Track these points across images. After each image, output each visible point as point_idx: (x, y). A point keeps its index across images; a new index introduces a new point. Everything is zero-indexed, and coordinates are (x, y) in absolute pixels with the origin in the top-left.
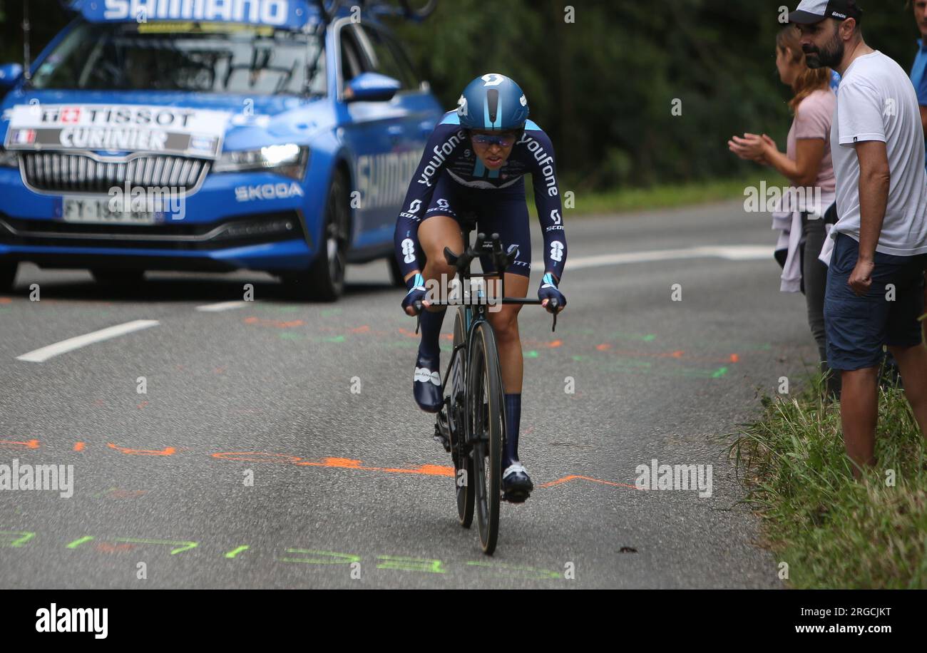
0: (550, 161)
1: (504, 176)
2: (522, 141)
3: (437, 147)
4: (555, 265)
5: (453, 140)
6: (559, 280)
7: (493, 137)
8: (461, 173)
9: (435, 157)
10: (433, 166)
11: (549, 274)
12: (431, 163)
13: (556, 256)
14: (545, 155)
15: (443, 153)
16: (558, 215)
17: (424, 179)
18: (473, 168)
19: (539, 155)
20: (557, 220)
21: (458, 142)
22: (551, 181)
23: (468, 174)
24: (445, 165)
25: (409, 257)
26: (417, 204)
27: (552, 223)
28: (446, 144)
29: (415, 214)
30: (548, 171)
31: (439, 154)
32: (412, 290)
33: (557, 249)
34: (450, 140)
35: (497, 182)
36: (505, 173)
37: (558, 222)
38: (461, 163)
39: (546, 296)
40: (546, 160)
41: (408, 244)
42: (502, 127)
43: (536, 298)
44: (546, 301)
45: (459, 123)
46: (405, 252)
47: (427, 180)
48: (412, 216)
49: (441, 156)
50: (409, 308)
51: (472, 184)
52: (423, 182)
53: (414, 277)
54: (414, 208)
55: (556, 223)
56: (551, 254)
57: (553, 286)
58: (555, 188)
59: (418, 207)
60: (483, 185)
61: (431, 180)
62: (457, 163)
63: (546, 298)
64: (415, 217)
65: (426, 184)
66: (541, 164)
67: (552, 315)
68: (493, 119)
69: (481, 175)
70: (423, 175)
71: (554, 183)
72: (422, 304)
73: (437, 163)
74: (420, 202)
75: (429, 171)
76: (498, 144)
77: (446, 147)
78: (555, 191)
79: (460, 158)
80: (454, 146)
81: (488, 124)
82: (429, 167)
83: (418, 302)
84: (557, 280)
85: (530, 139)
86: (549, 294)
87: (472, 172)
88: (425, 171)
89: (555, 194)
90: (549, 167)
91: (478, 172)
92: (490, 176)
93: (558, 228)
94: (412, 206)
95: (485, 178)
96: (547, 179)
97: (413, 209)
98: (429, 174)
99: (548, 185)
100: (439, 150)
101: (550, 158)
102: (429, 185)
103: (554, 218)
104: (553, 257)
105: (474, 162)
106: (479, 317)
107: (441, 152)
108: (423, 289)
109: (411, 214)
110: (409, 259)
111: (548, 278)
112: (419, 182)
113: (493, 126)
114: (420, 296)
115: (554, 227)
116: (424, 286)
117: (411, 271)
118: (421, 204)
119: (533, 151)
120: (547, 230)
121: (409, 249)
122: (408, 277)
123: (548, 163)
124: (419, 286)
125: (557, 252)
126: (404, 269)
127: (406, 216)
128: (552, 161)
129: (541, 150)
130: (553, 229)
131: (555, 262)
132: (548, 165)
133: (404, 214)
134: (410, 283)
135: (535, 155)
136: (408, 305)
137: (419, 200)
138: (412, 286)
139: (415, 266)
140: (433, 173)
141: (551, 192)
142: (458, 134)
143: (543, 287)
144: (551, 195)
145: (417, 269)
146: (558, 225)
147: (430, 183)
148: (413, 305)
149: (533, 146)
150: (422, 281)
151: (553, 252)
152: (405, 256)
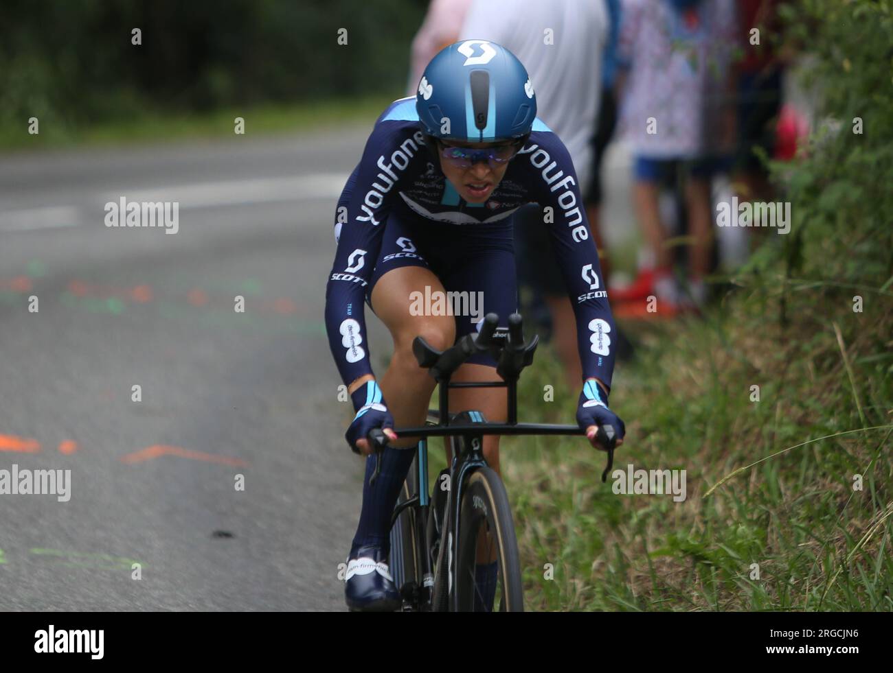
0: (569, 183)
1: (493, 205)
3: (382, 158)
4: (600, 364)
5: (408, 146)
6: (609, 389)
7: (480, 152)
8: (423, 199)
9: (381, 176)
10: (379, 191)
11: (593, 382)
12: (375, 185)
13: (601, 347)
14: (560, 174)
15: (394, 169)
16: (593, 274)
17: (366, 215)
18: (442, 192)
20: (593, 282)
21: (416, 148)
22: (575, 217)
23: (433, 202)
24: (397, 186)
25: (354, 351)
26: (358, 256)
27: (585, 288)
28: (397, 153)
29: (356, 274)
30: (568, 200)
31: (387, 169)
32: (363, 410)
33: (600, 333)
34: (403, 147)
35: (481, 213)
36: (495, 200)
37: (596, 286)
38: (421, 184)
39: (593, 420)
40: (564, 183)
41: (350, 328)
42: (496, 137)
44: (593, 430)
46: (346, 342)
47: (371, 214)
48: (352, 277)
49: (391, 173)
50: (362, 441)
51: (439, 217)
52: (365, 219)
53: (365, 386)
55: (593, 287)
56: (591, 344)
57: (602, 404)
58: (583, 228)
59: (361, 262)
60: (458, 218)
61: (377, 215)
62: (417, 184)
63: (591, 424)
64: (358, 279)
65: (370, 221)
66: (554, 188)
68: (481, 122)
69: (455, 202)
70: (363, 208)
71: (579, 220)
72: (384, 435)
73: (385, 185)
74: (363, 253)
75: (373, 199)
76: (486, 162)
77: (398, 158)
78: (583, 232)
79: (422, 176)
80: (410, 155)
81: (473, 132)
82: (372, 193)
83: (376, 432)
84: (606, 392)
85: (534, 147)
86: (599, 420)
87: (440, 198)
88: (367, 201)
89: (585, 237)
90: (570, 193)
91: (450, 199)
92: (469, 205)
93: (596, 296)
94: (351, 260)
95: (462, 207)
96: (568, 214)
97: (354, 266)
98: (372, 205)
99: (571, 224)
100: (386, 163)
101: (569, 178)
102: (376, 223)
103: (588, 280)
104: (595, 349)
106: (472, 456)
107: (390, 166)
108: (383, 409)
109: (351, 274)
110: (355, 355)
111: (591, 389)
112: (359, 218)
113: (481, 134)
114: (378, 421)
115: (589, 294)
116: (383, 402)
117: (360, 375)
118: (365, 256)
119: (540, 166)
120: (580, 298)
121: (352, 338)
122: (355, 387)
123: (567, 187)
124: (374, 402)
125: (600, 339)
126: (349, 373)
127: (343, 279)
128: (574, 184)
129: (554, 165)
130: (589, 298)
131: (600, 359)
132: (567, 190)
133: (339, 275)
134: (359, 398)
135: (545, 173)
136: (360, 437)
137: (363, 249)
138: (364, 402)
139: (364, 367)
140: (380, 203)
141: (577, 234)
142: (415, 136)
143: (586, 405)
144: (578, 241)
145: (371, 372)
146: (595, 290)
147: (376, 220)
148: (368, 437)
149: (541, 158)
150: (379, 396)
151: (593, 339)
152: (346, 349)
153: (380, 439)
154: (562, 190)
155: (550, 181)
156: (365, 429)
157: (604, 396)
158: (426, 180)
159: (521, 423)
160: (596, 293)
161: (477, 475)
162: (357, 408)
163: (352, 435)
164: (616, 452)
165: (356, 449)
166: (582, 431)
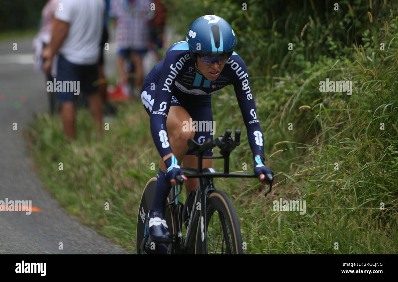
0: (246, 76)
1: (214, 87)
3: (172, 65)
4: (260, 149)
5: (182, 60)
8: (185, 83)
9: (172, 72)
10: (171, 78)
11: (258, 157)
12: (170, 76)
13: (260, 142)
14: (243, 72)
15: (177, 69)
16: (254, 113)
17: (166, 88)
18: (194, 80)
19: (239, 72)
20: (255, 116)
21: (185, 61)
22: (248, 90)
23: (189, 85)
25: (165, 143)
26: (164, 105)
27: (252, 118)
28: (178, 63)
29: (164, 112)
31: (174, 69)
32: (171, 168)
33: (259, 137)
34: (180, 60)
35: (208, 90)
36: (214, 84)
37: (255, 118)
39: (262, 172)
40: (244, 76)
41: (163, 134)
42: (223, 51)
44: (263, 176)
46: (162, 139)
47: (168, 87)
48: (162, 113)
49: (175, 71)
50: (173, 180)
52: (166, 90)
53: (170, 158)
54: (163, 108)
56: (255, 141)
57: (263, 165)
58: (251, 94)
60: (199, 92)
61: (170, 87)
62: (185, 76)
63: (261, 174)
64: (164, 114)
65: (168, 90)
66: (241, 78)
68: (217, 45)
69: (198, 85)
70: (165, 85)
71: (250, 91)
72: (182, 178)
73: (173, 76)
74: (165, 103)
75: (169, 81)
77: (178, 65)
79: (187, 73)
80: (183, 64)
81: (214, 49)
82: (168, 79)
85: (232, 61)
86: (264, 171)
87: (193, 83)
88: (166, 82)
89: (251, 98)
90: (246, 80)
92: (204, 86)
93: (256, 122)
94: (161, 106)
95: (201, 88)
98: (168, 84)
99: (247, 93)
100: (174, 67)
101: (246, 74)
103: (253, 115)
104: (257, 143)
105: (194, 76)
106: (210, 186)
107: (175, 68)
108: (178, 167)
109: (161, 112)
110: (165, 145)
111: (258, 159)
112: (163, 89)
113: (218, 50)
115: (253, 121)
116: (178, 164)
117: (168, 154)
118: (167, 105)
119: (235, 69)
120: (249, 122)
121: (164, 138)
122: (166, 158)
123: (245, 78)
124: (175, 164)
125: (259, 139)
127: (158, 114)
128: (248, 76)
129: (240, 68)
130: (253, 122)
131: (260, 147)
132: (245, 79)
133: (156, 112)
134: (168, 163)
135: (237, 72)
137: (165, 101)
138: (170, 165)
139: (169, 150)
140: (171, 83)
141: (249, 97)
142: (185, 56)
143: (258, 166)
144: (249, 99)
145: (172, 152)
146: (255, 119)
147: (170, 90)
148: (175, 178)
149: (235, 66)
150: (176, 162)
151: (256, 139)
152: (162, 143)
154: (244, 79)
155: (239, 75)
156: (174, 175)
158: (188, 75)
159: (230, 173)
160: (256, 121)
162: (168, 167)
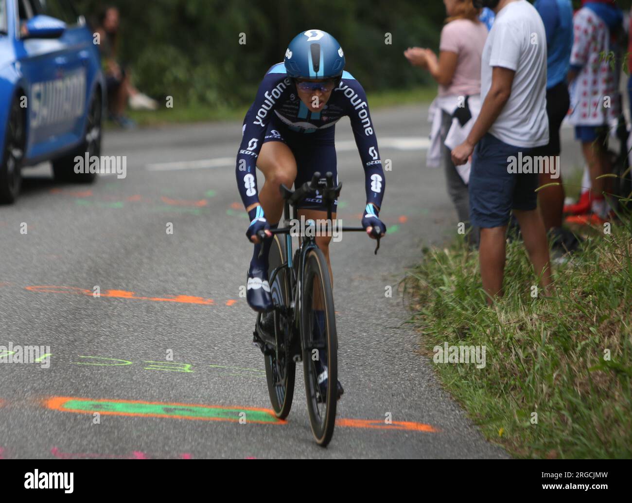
1: (325, 118)
2: (340, 89)
3: (267, 92)
4: (375, 196)
5: (281, 86)
6: (379, 209)
7: (316, 85)
8: (288, 114)
9: (266, 101)
10: (265, 109)
11: (371, 205)
12: (263, 106)
13: (376, 188)
14: (360, 101)
15: (273, 98)
16: (375, 152)
17: (258, 121)
18: (298, 110)
19: (355, 101)
20: (375, 156)
21: (284, 87)
22: (367, 123)
23: (293, 116)
24: (274, 107)
25: (251, 190)
26: (254, 142)
27: (371, 159)
28: (275, 90)
29: (253, 151)
30: (363, 114)
31: (269, 98)
32: (254, 221)
33: (377, 181)
34: (278, 87)
35: (318, 123)
36: (325, 115)
37: (376, 158)
38: (287, 106)
39: (369, 224)
40: (361, 105)
41: (249, 179)
42: (324, 76)
43: (361, 226)
44: (370, 229)
45: (286, 72)
46: (247, 186)
47: (261, 121)
48: (250, 152)
49: (271, 100)
50: (254, 237)
51: (297, 125)
52: (258, 123)
53: (255, 209)
54: (252, 146)
55: (374, 158)
56: (371, 186)
57: (375, 216)
58: (370, 128)
59: (255, 145)
60: (307, 125)
61: (264, 121)
62: (285, 106)
63: (368, 226)
64: (253, 154)
65: (260, 124)
66: (357, 108)
67: (375, 241)
68: (316, 69)
69: (304, 116)
70: (257, 117)
71: (369, 124)
72: (265, 233)
73: (268, 106)
74: (256, 140)
75: (262, 113)
76: (320, 90)
77: (275, 92)
78: (370, 131)
79: (288, 102)
80: (282, 91)
81: (312, 73)
82: (261, 110)
83: (261, 232)
84: (377, 209)
85: (346, 87)
86: (372, 223)
87: (297, 114)
88: (259, 113)
89: (371, 133)
90: (364, 111)
91: (303, 114)
92: (312, 118)
93: (376, 163)
94: (250, 144)
95: (308, 119)
96: (363, 121)
98: (262, 116)
99: (365, 126)
100: (269, 95)
101: (364, 103)
102: (263, 125)
103: (372, 155)
104: (373, 189)
105: (299, 105)
106: (310, 243)
107: (271, 96)
108: (264, 220)
109: (250, 151)
110: (251, 193)
111: (370, 208)
112: (255, 123)
113: (317, 75)
114: (262, 226)
115: (372, 162)
116: (264, 217)
117: (253, 203)
118: (258, 142)
119: (349, 96)
120: (367, 164)
121: (250, 184)
122: (250, 208)
123: (363, 107)
124: (260, 217)
125: (376, 184)
126: (247, 201)
127: (246, 153)
128: (366, 106)
129: (356, 96)
130: (372, 164)
131: (375, 194)
132: (363, 109)
133: (244, 151)
134: (252, 214)
135: (352, 100)
136: (253, 234)
137: (256, 138)
138: (255, 217)
139: (255, 199)
140: (265, 115)
141: (368, 131)
142: (285, 81)
143: (367, 216)
144: (368, 135)
145: (258, 201)
146: (376, 160)
147: (263, 124)
148: (257, 234)
149: (350, 93)
150: (262, 213)
151: (373, 184)
152: (247, 189)
153: (263, 235)
154: (361, 109)
155: (355, 104)
156: (255, 230)
157: (376, 212)
158: (289, 104)
160: (376, 162)
161: (312, 253)
162: (251, 220)
163: (249, 233)
164: (381, 240)
165: (251, 241)
166: (364, 229)
